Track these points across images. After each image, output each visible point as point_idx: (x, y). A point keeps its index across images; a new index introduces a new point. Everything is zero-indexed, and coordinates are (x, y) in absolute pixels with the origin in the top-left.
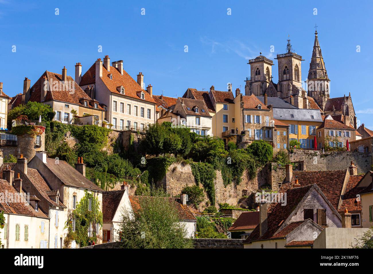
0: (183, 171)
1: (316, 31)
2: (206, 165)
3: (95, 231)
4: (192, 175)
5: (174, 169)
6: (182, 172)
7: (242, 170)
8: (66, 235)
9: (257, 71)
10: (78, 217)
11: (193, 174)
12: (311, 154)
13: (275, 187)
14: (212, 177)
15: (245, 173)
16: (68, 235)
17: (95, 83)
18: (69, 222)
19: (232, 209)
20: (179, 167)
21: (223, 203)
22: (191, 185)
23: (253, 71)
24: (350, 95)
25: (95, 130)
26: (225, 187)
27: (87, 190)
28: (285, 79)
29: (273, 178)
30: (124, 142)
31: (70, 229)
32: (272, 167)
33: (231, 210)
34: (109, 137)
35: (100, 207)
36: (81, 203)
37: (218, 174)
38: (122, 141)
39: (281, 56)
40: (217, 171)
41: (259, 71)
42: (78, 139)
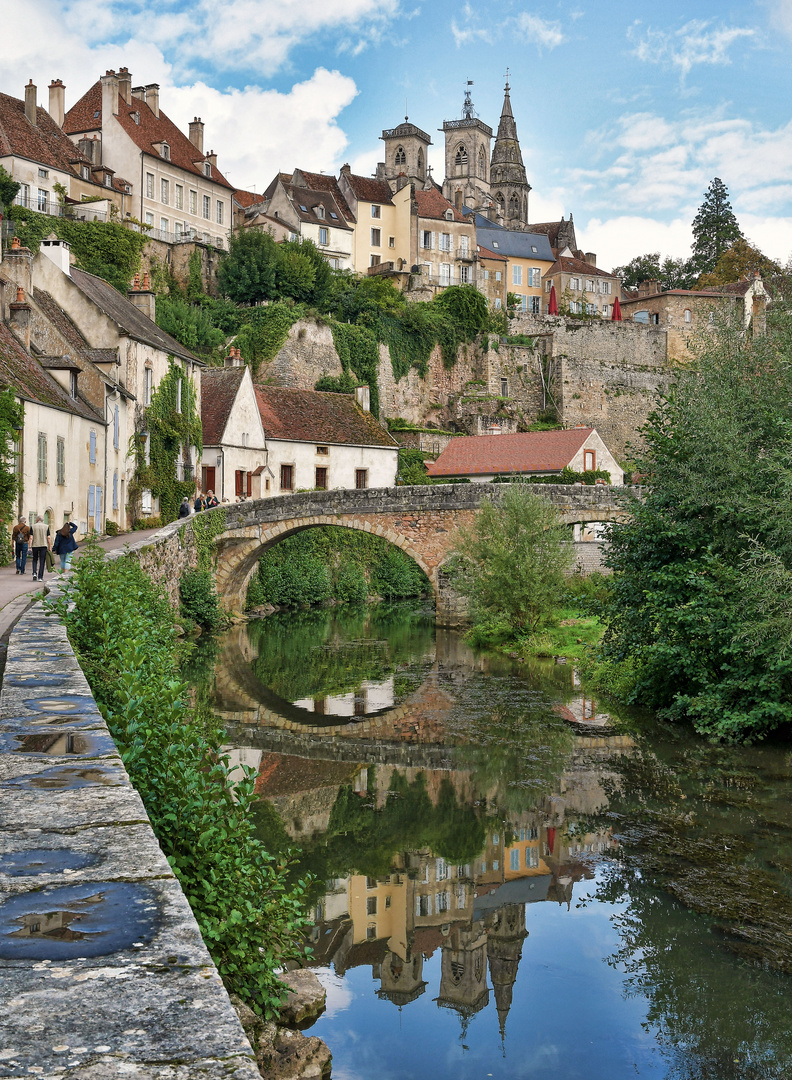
0: (318, 341)
1: (507, 84)
2: (362, 332)
3: (188, 467)
4: (334, 351)
5: (301, 335)
6: (315, 344)
7: (430, 346)
8: (131, 475)
9: (398, 155)
10: (156, 427)
11: (336, 347)
12: (548, 322)
13: (496, 386)
14: (372, 359)
15: (436, 353)
16: (138, 474)
17: (100, 129)
18: (138, 440)
19: (418, 431)
20: (310, 329)
21: (392, 416)
22: (335, 373)
23: (391, 154)
24: (571, 218)
25: (115, 236)
26: (397, 383)
27: (173, 355)
28: (458, 174)
29: (490, 368)
30: (178, 269)
31: (140, 458)
32: (490, 343)
33: (415, 433)
34: (145, 256)
35: (198, 404)
36: (161, 389)
37: (384, 351)
38: (172, 267)
39: (452, 125)
40: (382, 346)
41: (404, 155)
42: (76, 253)
